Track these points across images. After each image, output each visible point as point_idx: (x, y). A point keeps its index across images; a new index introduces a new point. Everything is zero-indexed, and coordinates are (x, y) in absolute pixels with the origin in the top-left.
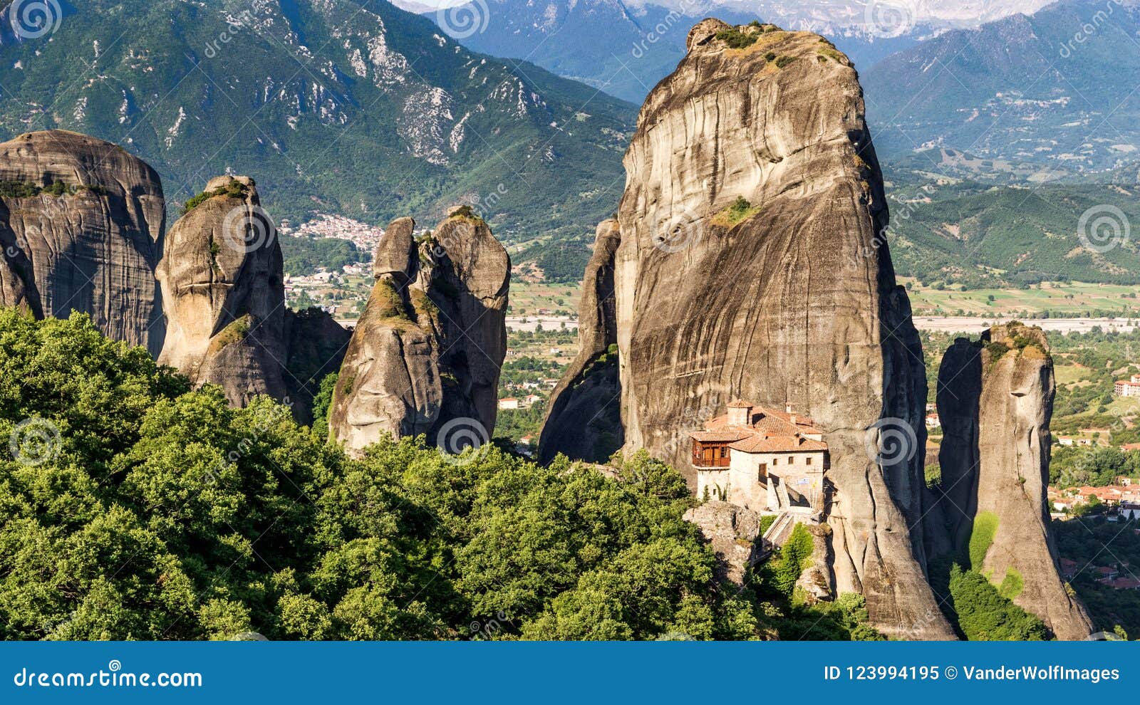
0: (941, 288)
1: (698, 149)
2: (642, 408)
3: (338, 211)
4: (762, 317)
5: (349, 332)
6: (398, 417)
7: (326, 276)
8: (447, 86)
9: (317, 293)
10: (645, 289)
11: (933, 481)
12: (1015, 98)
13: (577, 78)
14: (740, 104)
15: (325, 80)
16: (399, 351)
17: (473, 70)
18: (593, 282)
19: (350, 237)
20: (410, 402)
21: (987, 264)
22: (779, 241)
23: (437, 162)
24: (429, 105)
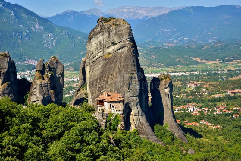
0: (152, 68)
1: (100, 43)
2: (92, 95)
3: (30, 59)
4: (114, 75)
5: (31, 83)
6: (42, 99)
7: (29, 72)
8: (52, 33)
9: (27, 75)
10: (91, 71)
11: (150, 106)
12: (165, 30)
13: (78, 30)
14: (108, 34)
15: (26, 32)
16: (41, 86)
17: (57, 29)
18: (81, 70)
19: (33, 64)
20: (44, 96)
21: (161, 63)
22: (117, 60)
23: (51, 48)
24: (48, 36)
